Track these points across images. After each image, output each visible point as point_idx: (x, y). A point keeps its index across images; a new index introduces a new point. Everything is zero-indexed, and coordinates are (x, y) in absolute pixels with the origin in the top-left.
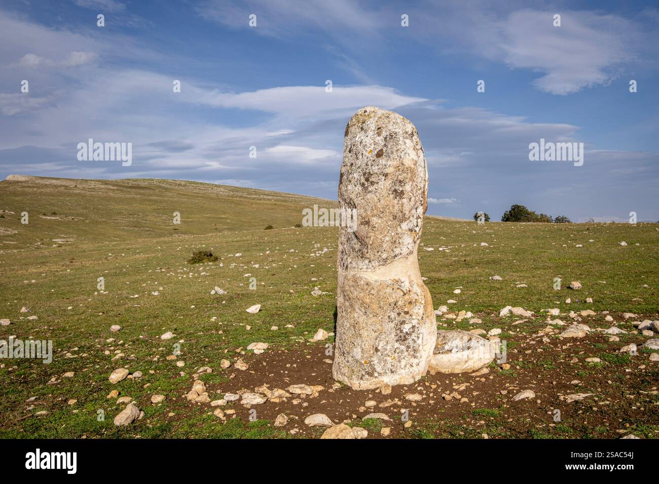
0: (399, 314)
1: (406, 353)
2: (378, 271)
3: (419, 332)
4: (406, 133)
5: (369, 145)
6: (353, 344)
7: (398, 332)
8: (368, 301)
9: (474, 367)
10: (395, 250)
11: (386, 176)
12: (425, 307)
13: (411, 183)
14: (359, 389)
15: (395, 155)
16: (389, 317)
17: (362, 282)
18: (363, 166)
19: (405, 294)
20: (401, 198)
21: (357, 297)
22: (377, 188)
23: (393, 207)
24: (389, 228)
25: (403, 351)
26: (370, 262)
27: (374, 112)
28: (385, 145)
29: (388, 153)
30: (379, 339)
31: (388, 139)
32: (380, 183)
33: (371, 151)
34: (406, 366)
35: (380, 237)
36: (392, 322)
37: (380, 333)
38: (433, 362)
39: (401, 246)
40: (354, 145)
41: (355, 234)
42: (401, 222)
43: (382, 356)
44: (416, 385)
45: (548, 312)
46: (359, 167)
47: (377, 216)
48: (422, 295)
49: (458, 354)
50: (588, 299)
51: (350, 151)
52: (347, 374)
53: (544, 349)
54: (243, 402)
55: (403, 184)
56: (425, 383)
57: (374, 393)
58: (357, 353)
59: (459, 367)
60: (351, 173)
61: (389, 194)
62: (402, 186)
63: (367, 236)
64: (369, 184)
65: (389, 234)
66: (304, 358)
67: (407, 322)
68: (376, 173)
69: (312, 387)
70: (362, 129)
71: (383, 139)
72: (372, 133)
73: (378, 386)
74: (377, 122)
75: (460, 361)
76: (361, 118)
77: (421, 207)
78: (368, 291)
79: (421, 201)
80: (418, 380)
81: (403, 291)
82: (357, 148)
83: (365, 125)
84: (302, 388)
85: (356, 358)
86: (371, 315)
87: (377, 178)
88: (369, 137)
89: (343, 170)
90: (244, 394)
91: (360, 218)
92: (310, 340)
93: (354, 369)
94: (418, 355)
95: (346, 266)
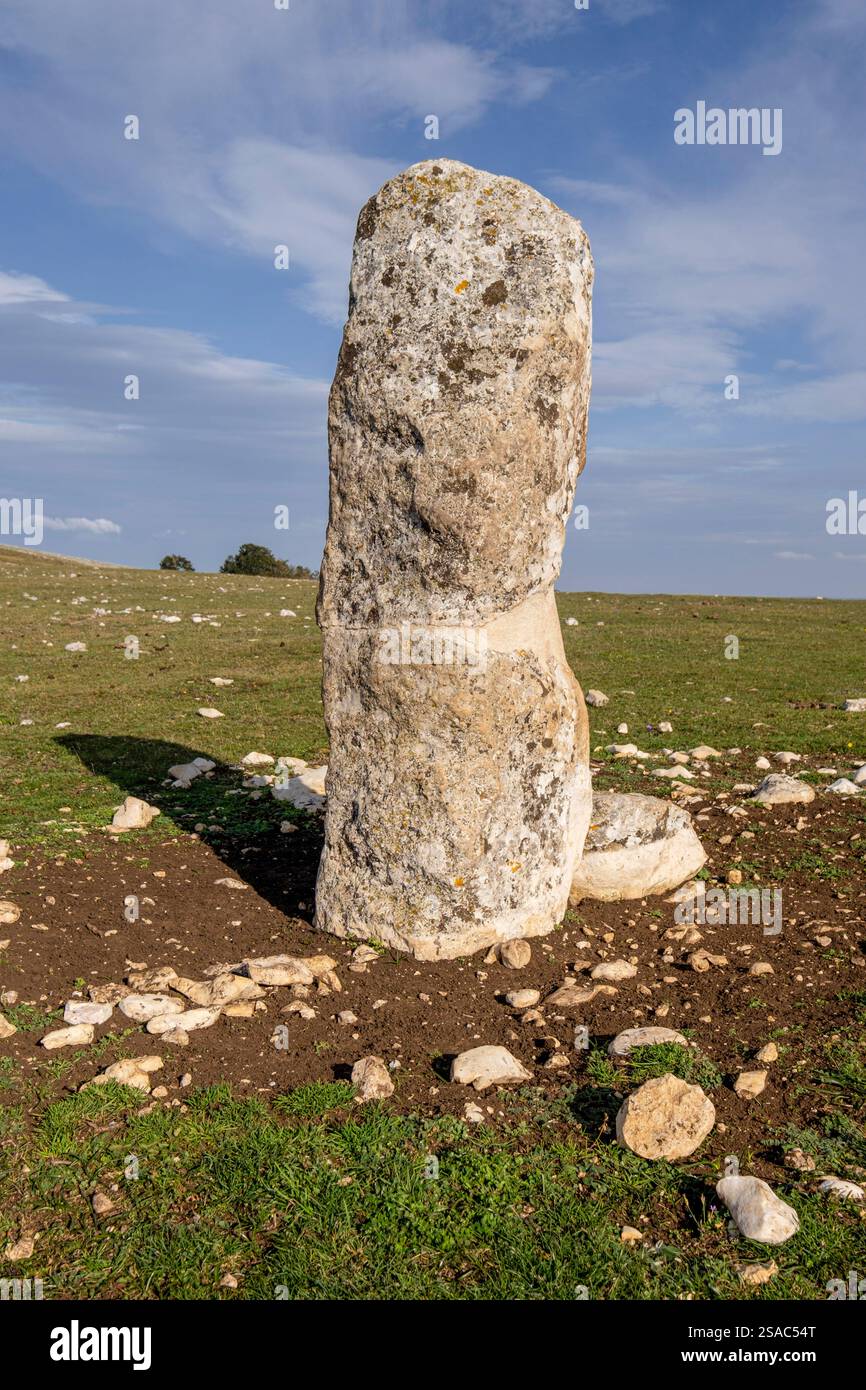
0: (531, 746)
1: (541, 853)
2: (491, 626)
3: (563, 795)
4: (570, 244)
5: (456, 267)
6: (412, 833)
7: (529, 795)
8: (468, 708)
9: (669, 881)
10: (531, 568)
11: (521, 358)
12: (577, 730)
13: (573, 387)
14: (438, 958)
15: (544, 302)
16: (511, 753)
18: (442, 324)
19: (545, 693)
20: (552, 426)
21: (428, 697)
22: (492, 390)
23: (537, 446)
24: (524, 506)
25: (534, 846)
26: (470, 597)
27: (464, 174)
28: (511, 272)
29: (523, 295)
30: (490, 815)
31: (519, 255)
32: (502, 376)
33: (465, 285)
34: (538, 888)
35: (505, 528)
37: (496, 799)
38: (581, 876)
39: (543, 558)
40: (402, 265)
41: (422, 518)
42: (547, 493)
43: (494, 864)
44: (566, 936)
45: (614, 752)
46: (426, 328)
47: (497, 468)
48: (572, 697)
49: (642, 850)
50: (662, 725)
51: (387, 281)
52: (390, 918)
53: (756, 832)
54: (157, 1026)
55: (557, 388)
56: (582, 930)
57: (485, 967)
58: (433, 856)
59: (641, 882)
60: (395, 344)
61: (529, 410)
62: (555, 392)
63: (466, 523)
64: (464, 376)
65: (525, 524)
66: (151, 878)
67: (545, 768)
68: (489, 348)
69: (306, 961)
70: (429, 219)
71: (503, 255)
72: (466, 234)
73: (484, 944)
74: (480, 203)
75: (644, 867)
76: (424, 190)
77: (576, 460)
78: (469, 682)
79: (578, 442)
80: (561, 923)
81: (542, 684)
82: (413, 271)
83: (437, 208)
84: (287, 967)
85: (430, 870)
86: (472, 750)
87: (492, 363)
88: (457, 245)
89: (358, 335)
90: (126, 1001)
91: (441, 471)
92: (104, 828)
93: (417, 902)
94: (560, 856)
95: (369, 610)
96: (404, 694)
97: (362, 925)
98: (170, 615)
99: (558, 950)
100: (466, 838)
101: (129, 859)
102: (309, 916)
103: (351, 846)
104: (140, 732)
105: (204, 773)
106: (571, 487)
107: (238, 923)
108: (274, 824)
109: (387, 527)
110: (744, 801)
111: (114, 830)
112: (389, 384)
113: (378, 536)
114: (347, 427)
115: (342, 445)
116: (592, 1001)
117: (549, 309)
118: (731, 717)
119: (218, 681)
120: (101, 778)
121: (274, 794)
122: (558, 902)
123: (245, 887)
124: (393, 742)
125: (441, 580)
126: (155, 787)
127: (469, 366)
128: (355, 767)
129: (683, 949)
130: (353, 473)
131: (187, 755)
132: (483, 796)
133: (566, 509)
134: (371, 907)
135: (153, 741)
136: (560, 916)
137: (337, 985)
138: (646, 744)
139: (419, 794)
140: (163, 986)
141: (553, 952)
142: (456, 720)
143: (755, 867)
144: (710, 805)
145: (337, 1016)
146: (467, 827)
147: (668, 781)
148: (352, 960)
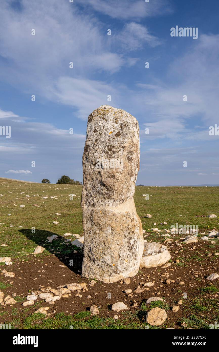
0: (129, 233)
1: (132, 257)
2: (119, 207)
3: (137, 244)
4: (134, 123)
5: (109, 129)
6: (103, 254)
7: (129, 244)
8: (115, 225)
9: (163, 263)
10: (128, 193)
11: (124, 148)
12: (140, 228)
13: (136, 153)
14: (109, 283)
15: (129, 136)
16: (125, 235)
17: (110, 214)
18: (107, 141)
19: (132, 221)
20: (131, 162)
21: (106, 223)
22: (118, 155)
23: (128, 167)
24: (126, 180)
25: (131, 256)
26: (114, 201)
27: (111, 109)
28: (121, 129)
29: (124, 134)
30: (120, 249)
31: (123, 126)
32: (120, 152)
33: (111, 132)
34: (132, 266)
35: (122, 185)
36: (126, 238)
37: (122, 246)
38: (142, 262)
39: (130, 191)
40: (98, 128)
41: (103, 184)
42: (131, 177)
43: (122, 260)
44: (139, 277)
45: (152, 230)
46: (103, 142)
47: (119, 172)
48: (138, 221)
49: (156, 256)
50: (164, 223)
51: (95, 132)
52: (98, 274)
53: (184, 250)
54: (48, 300)
55: (132, 154)
56: (142, 275)
57: (120, 284)
58: (108, 259)
59: (156, 263)
60: (97, 145)
61: (126, 159)
62: (132, 155)
63: (113, 185)
64: (112, 152)
65: (126, 184)
66: (44, 265)
67: (132, 238)
68: (117, 146)
69: (80, 284)
70: (103, 118)
71: (119, 126)
72: (111, 122)
73: (120, 279)
74: (114, 115)
75: (156, 260)
76: (102, 112)
77: (137, 168)
78: (115, 220)
79: (137, 165)
80: (138, 274)
81: (131, 219)
82: (100, 130)
83: (105, 116)
84: (76, 286)
85: (107, 262)
86: (116, 235)
87: (118, 149)
88: (109, 124)
89: (89, 143)
90: (40, 295)
91: (107, 173)
92: (32, 253)
93: (104, 270)
94: (137, 258)
95: (92, 204)
96: (100, 223)
97: (92, 275)
98: (45, 197)
99: (137, 280)
100: (115, 255)
101: (39, 261)
102: (80, 273)
103: (90, 257)
104: (39, 228)
105: (55, 238)
106: (136, 175)
107: (64, 276)
108: (72, 251)
109: (96, 185)
110: (181, 242)
111: (35, 254)
112: (96, 154)
113: (94, 187)
114: (87, 163)
115: (86, 167)
116: (144, 292)
117: (130, 137)
118: (181, 220)
119: (57, 214)
120: (31, 241)
121: (72, 244)
122: (137, 269)
123: (66, 267)
124: (98, 233)
125: (108, 197)
126: (44, 242)
127: (113, 150)
128: (90, 239)
129: (165, 279)
130: (88, 173)
131: (51, 234)
132: (119, 245)
133: (135, 180)
134: (94, 271)
135: (42, 230)
136: (137, 272)
137: (87, 289)
138: (160, 228)
139: (104, 245)
140: (48, 291)
141: (136, 280)
142: (112, 228)
143: (183, 259)
144: (174, 243)
145: (87, 297)
146: (115, 252)
147: (165, 237)
148: (90, 284)
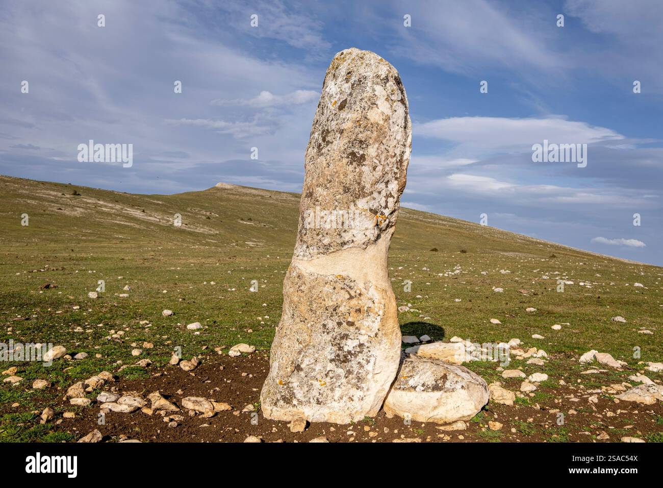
0: (339, 324)
1: (344, 380)
2: (316, 261)
3: (370, 354)
4: (378, 76)
5: (335, 95)
7: (335, 348)
8: (296, 299)
9: (446, 417)
10: (343, 234)
11: (341, 133)
12: (384, 321)
13: (377, 145)
15: (358, 106)
16: (324, 326)
17: (295, 274)
18: (325, 122)
20: (360, 164)
22: (330, 149)
23: (346, 175)
24: (337, 204)
25: (339, 376)
26: (308, 247)
28: (351, 94)
29: (351, 104)
30: (303, 353)
31: (355, 85)
32: (334, 142)
33: (335, 102)
34: (341, 398)
36: (328, 333)
37: (306, 346)
39: (353, 230)
42: (356, 198)
43: (305, 378)
46: (321, 124)
47: (324, 185)
48: (381, 303)
49: (425, 394)
55: (364, 146)
58: (275, 368)
59: (424, 412)
61: (342, 158)
62: (363, 148)
64: (325, 144)
67: (351, 337)
68: (334, 130)
70: (334, 76)
71: (350, 86)
72: (341, 80)
73: (297, 418)
74: (349, 65)
75: (424, 404)
76: (337, 63)
78: (298, 287)
80: (358, 421)
81: (350, 293)
83: (337, 70)
86: (297, 320)
87: (333, 137)
91: (306, 188)
94: (364, 386)
100: (284, 361)
117: (358, 109)
132: (300, 343)
136: (360, 418)
142: (292, 304)
146: (286, 356)
